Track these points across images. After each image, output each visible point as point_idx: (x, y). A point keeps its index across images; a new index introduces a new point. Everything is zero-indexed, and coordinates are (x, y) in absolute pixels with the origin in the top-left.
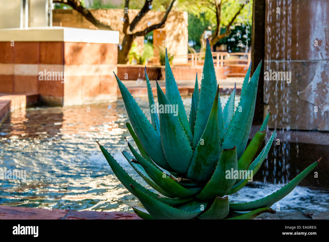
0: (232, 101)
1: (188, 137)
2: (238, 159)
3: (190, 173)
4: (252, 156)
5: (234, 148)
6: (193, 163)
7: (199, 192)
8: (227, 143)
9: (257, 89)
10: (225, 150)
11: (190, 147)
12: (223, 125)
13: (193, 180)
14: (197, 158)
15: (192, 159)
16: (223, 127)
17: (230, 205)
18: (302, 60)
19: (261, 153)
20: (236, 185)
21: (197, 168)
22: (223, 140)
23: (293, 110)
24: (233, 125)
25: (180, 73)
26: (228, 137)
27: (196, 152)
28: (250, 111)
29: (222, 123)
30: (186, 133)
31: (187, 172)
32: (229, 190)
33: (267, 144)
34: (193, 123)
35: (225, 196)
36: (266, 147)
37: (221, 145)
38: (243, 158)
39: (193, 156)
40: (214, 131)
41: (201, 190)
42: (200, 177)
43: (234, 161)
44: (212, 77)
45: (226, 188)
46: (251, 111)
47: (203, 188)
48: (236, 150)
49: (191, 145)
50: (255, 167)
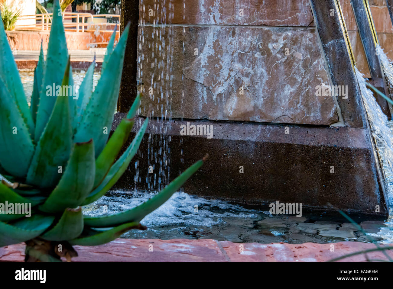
0: (89, 78)
1: (28, 126)
2: (97, 157)
3: (30, 176)
4: (116, 153)
5: (90, 142)
6: (35, 163)
7: (42, 203)
8: (81, 135)
9: (122, 61)
10: (78, 144)
11: (30, 141)
12: (77, 110)
13: (34, 186)
14: (40, 156)
15: (32, 157)
16: (75, 113)
17: (85, 219)
18: (188, 24)
19: (128, 149)
20: (94, 193)
21: (40, 170)
22: (75, 131)
23: (175, 91)
24: (90, 110)
25: (25, 40)
26: (83, 126)
27: (38, 148)
28: (113, 92)
29: (75, 108)
30: (25, 121)
31: (26, 176)
32: (84, 199)
33: (137, 136)
34: (35, 108)
35: (78, 208)
36: (134, 141)
37: (73, 138)
38: (102, 156)
39: (34, 153)
40: (64, 119)
41: (45, 200)
42: (45, 182)
43: (89, 160)
44: (61, 45)
45: (80, 196)
46: (115, 92)
47: (48, 196)
48: (93, 145)
49: (32, 137)
50: (120, 167)
